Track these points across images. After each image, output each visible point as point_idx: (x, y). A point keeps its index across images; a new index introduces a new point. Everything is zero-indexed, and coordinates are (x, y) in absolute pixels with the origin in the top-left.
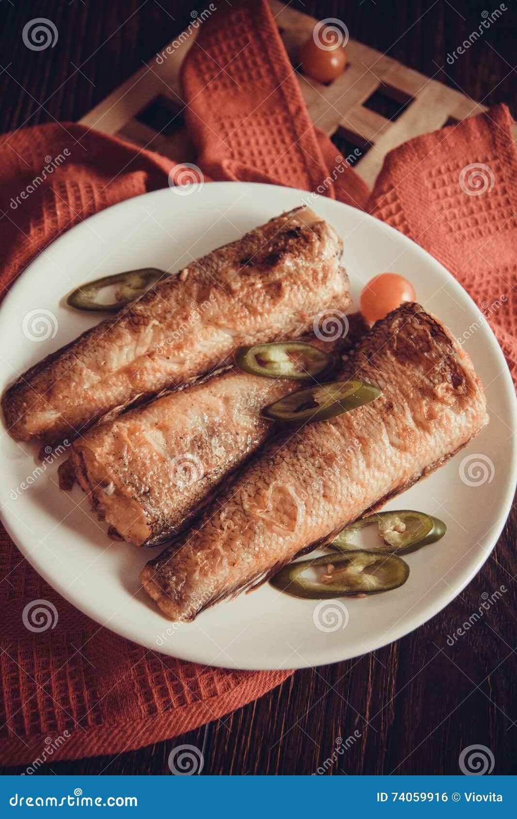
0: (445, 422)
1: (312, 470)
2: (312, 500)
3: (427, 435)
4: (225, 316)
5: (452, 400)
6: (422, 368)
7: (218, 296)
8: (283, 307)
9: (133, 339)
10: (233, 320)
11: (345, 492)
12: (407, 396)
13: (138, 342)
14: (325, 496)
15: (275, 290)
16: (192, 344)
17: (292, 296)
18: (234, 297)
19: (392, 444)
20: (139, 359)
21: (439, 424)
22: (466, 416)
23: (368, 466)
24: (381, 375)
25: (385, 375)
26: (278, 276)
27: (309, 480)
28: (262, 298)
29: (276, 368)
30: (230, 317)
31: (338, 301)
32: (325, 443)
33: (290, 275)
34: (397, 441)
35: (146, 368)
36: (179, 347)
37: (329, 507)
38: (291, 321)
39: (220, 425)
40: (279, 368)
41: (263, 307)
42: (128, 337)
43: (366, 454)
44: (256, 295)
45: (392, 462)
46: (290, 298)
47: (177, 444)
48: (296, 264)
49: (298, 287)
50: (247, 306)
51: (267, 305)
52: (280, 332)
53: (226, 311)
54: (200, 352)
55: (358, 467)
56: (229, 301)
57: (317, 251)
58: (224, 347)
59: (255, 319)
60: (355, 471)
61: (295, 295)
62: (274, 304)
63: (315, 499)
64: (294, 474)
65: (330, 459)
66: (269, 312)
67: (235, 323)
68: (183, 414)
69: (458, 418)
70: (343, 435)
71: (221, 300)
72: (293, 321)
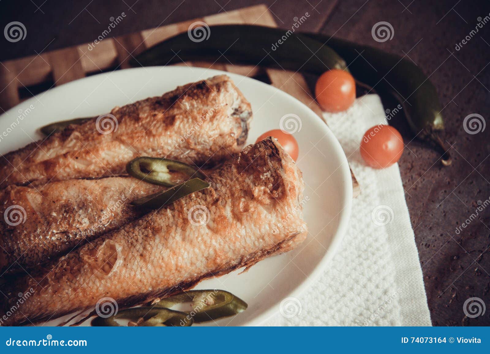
0: (255, 216)
1: (140, 238)
2: (130, 256)
3: (239, 224)
4: (127, 134)
5: (267, 201)
6: (252, 177)
7: (128, 120)
8: (173, 133)
9: (59, 145)
10: (132, 138)
11: (158, 255)
12: (233, 195)
13: (63, 146)
14: (141, 255)
15: (170, 121)
16: (97, 151)
17: (181, 126)
18: (138, 123)
19: (208, 227)
20: (58, 157)
21: (251, 218)
22: (277, 216)
23: (184, 239)
24: (221, 181)
25: (224, 180)
26: (176, 111)
27: (135, 243)
28: (158, 125)
29: (155, 176)
30: (131, 136)
31: (223, 138)
32: (158, 219)
33: (186, 112)
34: (212, 224)
35: (59, 163)
36: (87, 152)
37: (142, 263)
38: (179, 146)
39: (91, 202)
40: (157, 175)
41: (157, 131)
42: (56, 143)
43: (184, 230)
44: (155, 122)
45: (202, 239)
46: (179, 128)
47: (49, 205)
48: (192, 105)
49: (188, 120)
50: (145, 129)
51: (160, 130)
52: (171, 154)
53: (129, 131)
54: (104, 159)
55: (174, 238)
56: (134, 124)
57: (211, 98)
58: (124, 158)
59: (149, 139)
60: (170, 241)
61: (184, 126)
62: (166, 130)
63: (133, 256)
64: (126, 238)
65: (156, 231)
66: (160, 135)
67: (133, 140)
68: (65, 189)
69: (269, 216)
70: (174, 216)
71: (129, 124)
72: (182, 146)
